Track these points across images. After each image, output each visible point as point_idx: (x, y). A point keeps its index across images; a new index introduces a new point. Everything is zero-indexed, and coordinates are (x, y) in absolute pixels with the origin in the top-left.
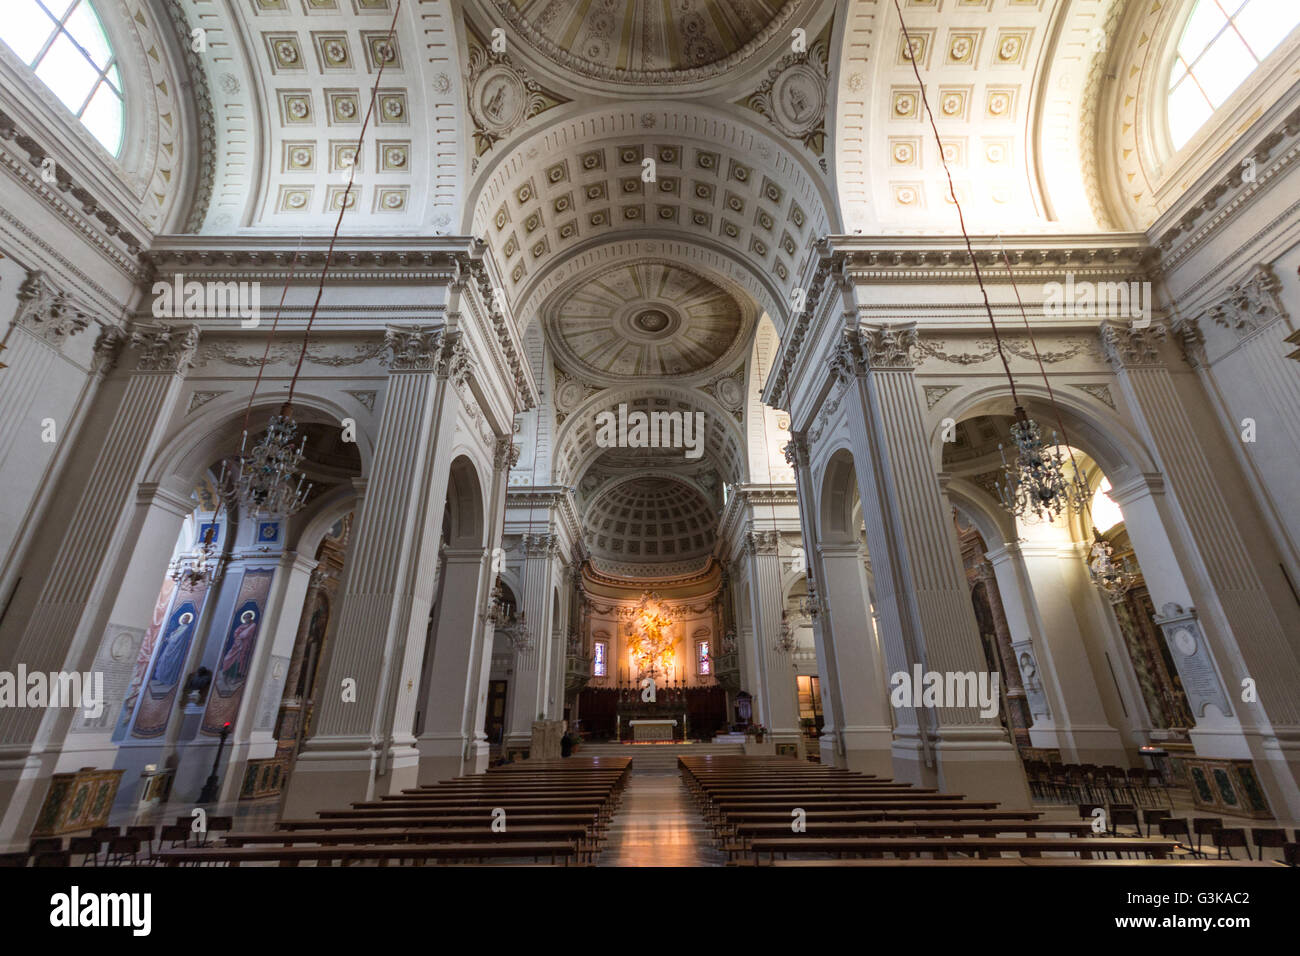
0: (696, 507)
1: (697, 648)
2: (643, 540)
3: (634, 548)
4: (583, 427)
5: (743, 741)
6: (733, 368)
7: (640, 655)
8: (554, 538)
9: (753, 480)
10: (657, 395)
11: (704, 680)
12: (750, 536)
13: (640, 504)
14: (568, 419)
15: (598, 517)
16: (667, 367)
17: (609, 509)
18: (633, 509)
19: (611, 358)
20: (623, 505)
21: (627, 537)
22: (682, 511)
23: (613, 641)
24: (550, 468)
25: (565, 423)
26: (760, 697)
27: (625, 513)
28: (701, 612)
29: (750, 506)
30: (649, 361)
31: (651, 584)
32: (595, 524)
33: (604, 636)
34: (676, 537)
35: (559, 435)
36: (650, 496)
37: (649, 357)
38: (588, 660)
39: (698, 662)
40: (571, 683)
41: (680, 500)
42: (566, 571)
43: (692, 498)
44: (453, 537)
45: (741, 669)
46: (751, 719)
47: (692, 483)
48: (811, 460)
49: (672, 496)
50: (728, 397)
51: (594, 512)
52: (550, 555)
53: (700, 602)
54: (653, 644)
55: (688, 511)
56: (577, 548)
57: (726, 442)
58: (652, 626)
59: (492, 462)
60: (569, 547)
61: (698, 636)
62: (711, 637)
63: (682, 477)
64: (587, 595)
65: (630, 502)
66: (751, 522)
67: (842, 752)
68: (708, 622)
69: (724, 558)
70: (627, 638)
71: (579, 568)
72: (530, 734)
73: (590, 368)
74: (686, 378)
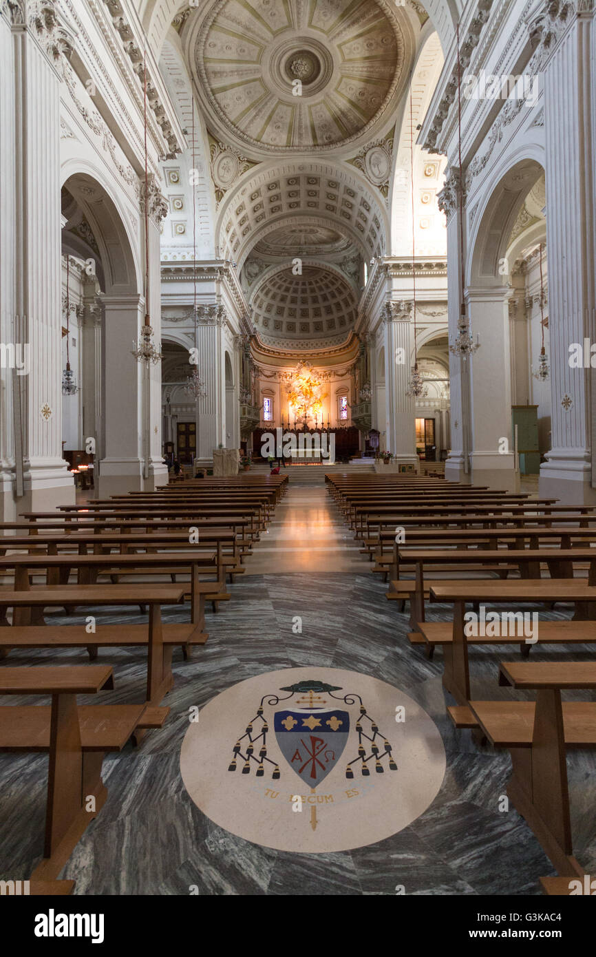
0: (341, 293)
1: (339, 401)
2: (298, 321)
3: (291, 327)
4: (241, 208)
5: (373, 463)
6: (382, 135)
7: (297, 406)
8: (221, 309)
9: (393, 254)
10: (308, 171)
11: (343, 423)
12: (388, 305)
13: (295, 291)
14: (226, 195)
15: (262, 301)
16: (318, 133)
17: (270, 295)
18: (290, 295)
19: (263, 122)
20: (281, 292)
21: (285, 319)
22: (329, 296)
23: (277, 397)
24: (213, 245)
25: (224, 200)
26: (388, 434)
27: (283, 299)
28: (342, 375)
29: (389, 278)
30: (300, 127)
31: (305, 355)
32: (260, 307)
33: (270, 393)
34: (324, 318)
35: (219, 212)
36: (304, 284)
37: (300, 122)
38: (258, 408)
39: (340, 411)
40: (245, 424)
41: (327, 287)
42: (236, 339)
43: (338, 284)
44: (107, 283)
45: (373, 416)
46: (378, 448)
47: (337, 269)
48: (468, 199)
49: (321, 284)
50: (376, 170)
51: (258, 297)
52: (218, 323)
53: (341, 368)
54: (306, 399)
55: (334, 296)
56: (244, 323)
57: (371, 222)
58: (306, 386)
59: (138, 206)
60: (237, 321)
61: (340, 393)
62: (349, 393)
63: (328, 265)
64: (256, 363)
65: (287, 290)
66: (390, 293)
67: (468, 470)
68: (347, 382)
69: (362, 331)
70: (287, 395)
71: (246, 341)
72: (212, 458)
73: (243, 136)
74: (335, 150)
